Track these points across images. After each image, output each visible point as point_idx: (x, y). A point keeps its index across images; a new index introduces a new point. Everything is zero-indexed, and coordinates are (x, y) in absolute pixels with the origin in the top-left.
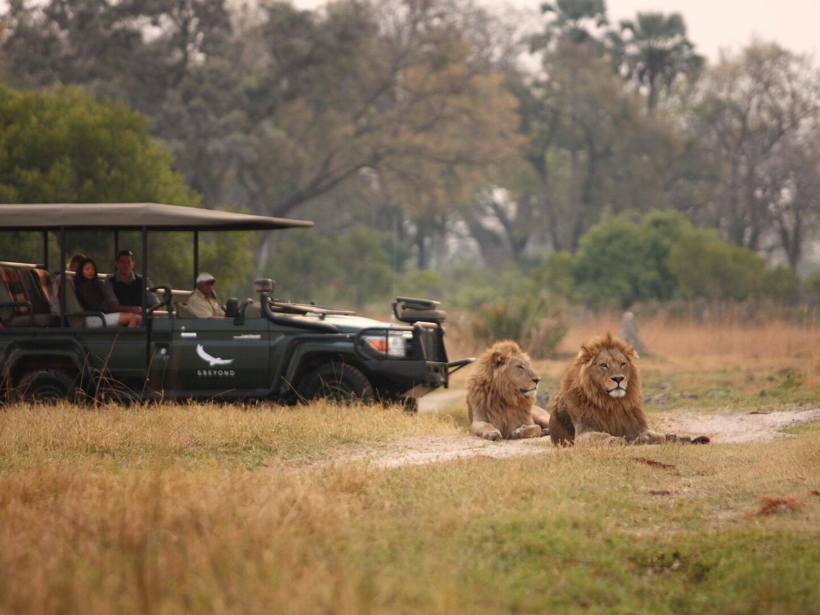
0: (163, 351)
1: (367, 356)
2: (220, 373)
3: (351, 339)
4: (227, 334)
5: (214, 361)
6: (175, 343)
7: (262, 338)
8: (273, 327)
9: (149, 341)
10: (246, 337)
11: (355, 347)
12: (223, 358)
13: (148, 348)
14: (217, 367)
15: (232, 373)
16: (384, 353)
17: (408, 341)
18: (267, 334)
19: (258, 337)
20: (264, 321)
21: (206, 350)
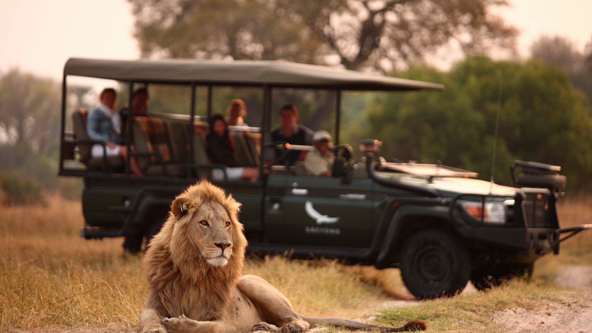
0: (276, 206)
1: (461, 221)
2: (327, 231)
3: (446, 204)
4: (334, 193)
5: (321, 219)
6: (287, 199)
7: (367, 199)
8: (378, 188)
9: (264, 195)
10: (351, 196)
11: (451, 212)
12: (330, 216)
13: (263, 203)
14: (324, 225)
15: (337, 232)
16: (479, 219)
17: (509, 207)
18: (371, 194)
19: (362, 197)
20: (369, 182)
21: (316, 207)
